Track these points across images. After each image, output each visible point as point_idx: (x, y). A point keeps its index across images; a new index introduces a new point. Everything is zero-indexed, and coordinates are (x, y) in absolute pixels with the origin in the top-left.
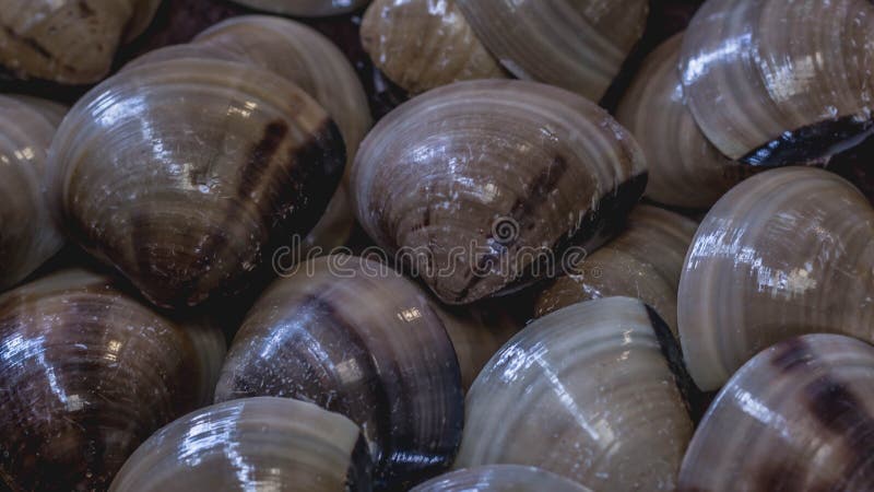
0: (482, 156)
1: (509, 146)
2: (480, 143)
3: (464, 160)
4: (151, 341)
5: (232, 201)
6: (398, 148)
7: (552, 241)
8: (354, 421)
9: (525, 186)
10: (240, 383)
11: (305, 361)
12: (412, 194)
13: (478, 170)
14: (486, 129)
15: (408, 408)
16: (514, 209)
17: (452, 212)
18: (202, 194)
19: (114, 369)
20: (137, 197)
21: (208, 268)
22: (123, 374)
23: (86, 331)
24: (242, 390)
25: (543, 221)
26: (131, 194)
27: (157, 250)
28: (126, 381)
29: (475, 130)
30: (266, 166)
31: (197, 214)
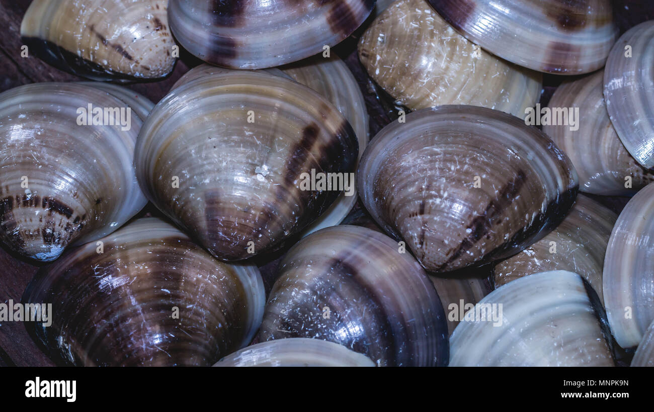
0: (466, 167)
1: (486, 160)
2: (464, 156)
3: (453, 168)
4: (215, 286)
5: (280, 187)
6: (400, 152)
7: (512, 233)
8: (371, 358)
9: (497, 192)
10: (285, 324)
11: (336, 312)
12: (411, 190)
13: (463, 177)
14: (467, 145)
15: (410, 349)
16: (488, 209)
17: (443, 206)
18: (260, 182)
19: (190, 310)
20: (210, 181)
21: (260, 236)
22: (197, 314)
23: (168, 279)
24: (287, 330)
25: (508, 219)
26: (205, 179)
27: (223, 222)
28: (199, 318)
29: (460, 146)
30: (304, 160)
31: (256, 197)
